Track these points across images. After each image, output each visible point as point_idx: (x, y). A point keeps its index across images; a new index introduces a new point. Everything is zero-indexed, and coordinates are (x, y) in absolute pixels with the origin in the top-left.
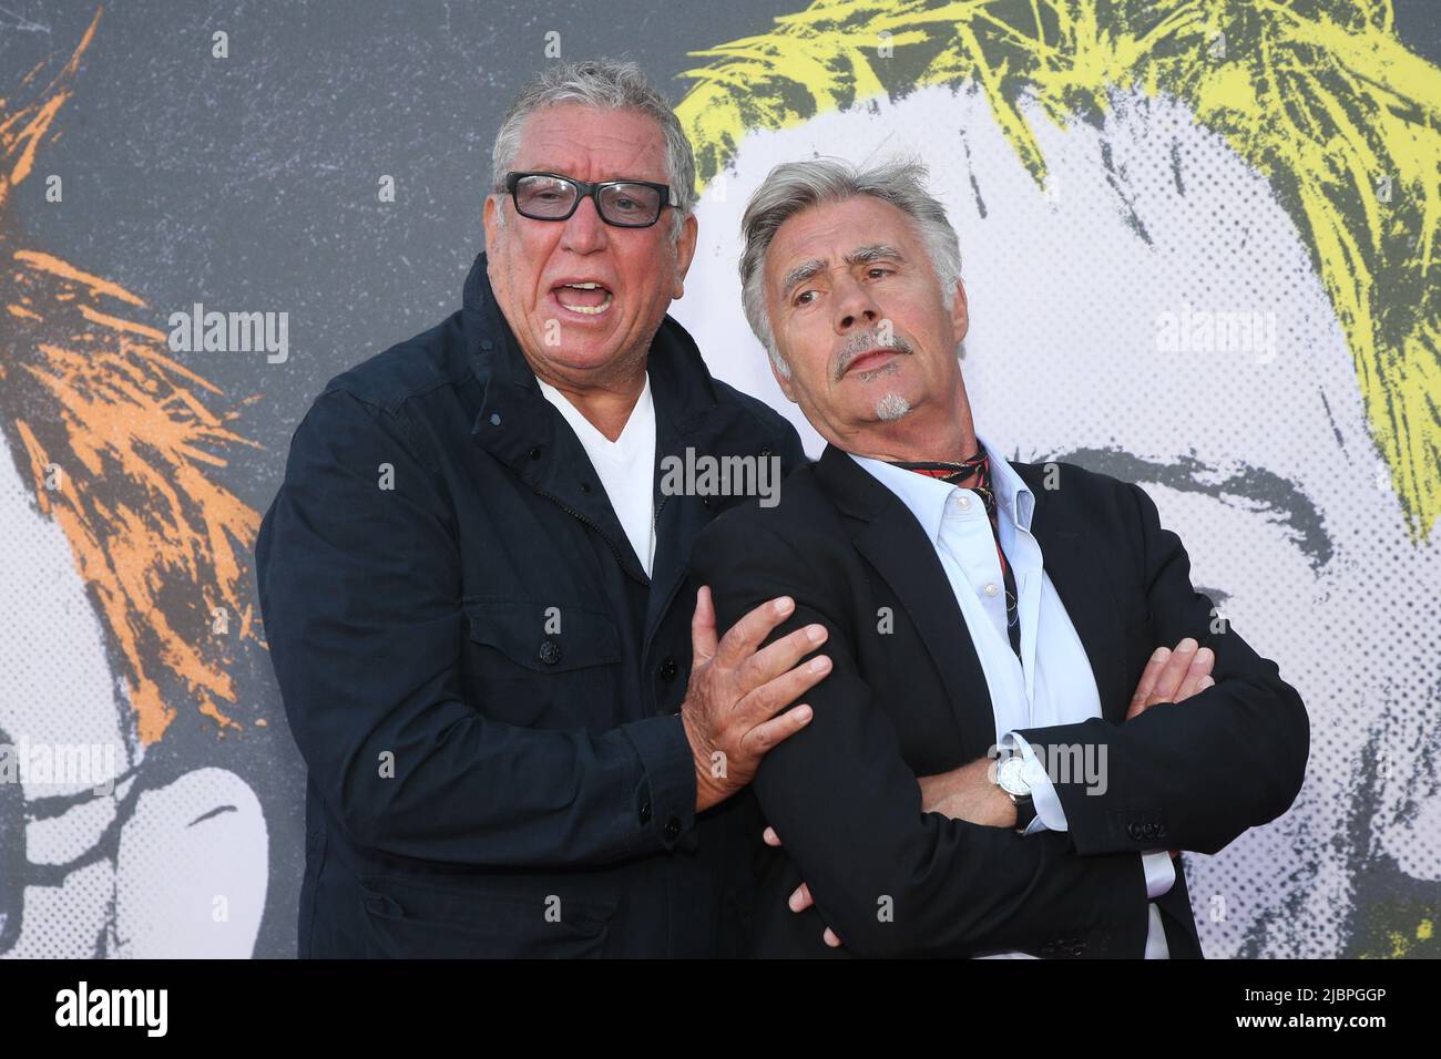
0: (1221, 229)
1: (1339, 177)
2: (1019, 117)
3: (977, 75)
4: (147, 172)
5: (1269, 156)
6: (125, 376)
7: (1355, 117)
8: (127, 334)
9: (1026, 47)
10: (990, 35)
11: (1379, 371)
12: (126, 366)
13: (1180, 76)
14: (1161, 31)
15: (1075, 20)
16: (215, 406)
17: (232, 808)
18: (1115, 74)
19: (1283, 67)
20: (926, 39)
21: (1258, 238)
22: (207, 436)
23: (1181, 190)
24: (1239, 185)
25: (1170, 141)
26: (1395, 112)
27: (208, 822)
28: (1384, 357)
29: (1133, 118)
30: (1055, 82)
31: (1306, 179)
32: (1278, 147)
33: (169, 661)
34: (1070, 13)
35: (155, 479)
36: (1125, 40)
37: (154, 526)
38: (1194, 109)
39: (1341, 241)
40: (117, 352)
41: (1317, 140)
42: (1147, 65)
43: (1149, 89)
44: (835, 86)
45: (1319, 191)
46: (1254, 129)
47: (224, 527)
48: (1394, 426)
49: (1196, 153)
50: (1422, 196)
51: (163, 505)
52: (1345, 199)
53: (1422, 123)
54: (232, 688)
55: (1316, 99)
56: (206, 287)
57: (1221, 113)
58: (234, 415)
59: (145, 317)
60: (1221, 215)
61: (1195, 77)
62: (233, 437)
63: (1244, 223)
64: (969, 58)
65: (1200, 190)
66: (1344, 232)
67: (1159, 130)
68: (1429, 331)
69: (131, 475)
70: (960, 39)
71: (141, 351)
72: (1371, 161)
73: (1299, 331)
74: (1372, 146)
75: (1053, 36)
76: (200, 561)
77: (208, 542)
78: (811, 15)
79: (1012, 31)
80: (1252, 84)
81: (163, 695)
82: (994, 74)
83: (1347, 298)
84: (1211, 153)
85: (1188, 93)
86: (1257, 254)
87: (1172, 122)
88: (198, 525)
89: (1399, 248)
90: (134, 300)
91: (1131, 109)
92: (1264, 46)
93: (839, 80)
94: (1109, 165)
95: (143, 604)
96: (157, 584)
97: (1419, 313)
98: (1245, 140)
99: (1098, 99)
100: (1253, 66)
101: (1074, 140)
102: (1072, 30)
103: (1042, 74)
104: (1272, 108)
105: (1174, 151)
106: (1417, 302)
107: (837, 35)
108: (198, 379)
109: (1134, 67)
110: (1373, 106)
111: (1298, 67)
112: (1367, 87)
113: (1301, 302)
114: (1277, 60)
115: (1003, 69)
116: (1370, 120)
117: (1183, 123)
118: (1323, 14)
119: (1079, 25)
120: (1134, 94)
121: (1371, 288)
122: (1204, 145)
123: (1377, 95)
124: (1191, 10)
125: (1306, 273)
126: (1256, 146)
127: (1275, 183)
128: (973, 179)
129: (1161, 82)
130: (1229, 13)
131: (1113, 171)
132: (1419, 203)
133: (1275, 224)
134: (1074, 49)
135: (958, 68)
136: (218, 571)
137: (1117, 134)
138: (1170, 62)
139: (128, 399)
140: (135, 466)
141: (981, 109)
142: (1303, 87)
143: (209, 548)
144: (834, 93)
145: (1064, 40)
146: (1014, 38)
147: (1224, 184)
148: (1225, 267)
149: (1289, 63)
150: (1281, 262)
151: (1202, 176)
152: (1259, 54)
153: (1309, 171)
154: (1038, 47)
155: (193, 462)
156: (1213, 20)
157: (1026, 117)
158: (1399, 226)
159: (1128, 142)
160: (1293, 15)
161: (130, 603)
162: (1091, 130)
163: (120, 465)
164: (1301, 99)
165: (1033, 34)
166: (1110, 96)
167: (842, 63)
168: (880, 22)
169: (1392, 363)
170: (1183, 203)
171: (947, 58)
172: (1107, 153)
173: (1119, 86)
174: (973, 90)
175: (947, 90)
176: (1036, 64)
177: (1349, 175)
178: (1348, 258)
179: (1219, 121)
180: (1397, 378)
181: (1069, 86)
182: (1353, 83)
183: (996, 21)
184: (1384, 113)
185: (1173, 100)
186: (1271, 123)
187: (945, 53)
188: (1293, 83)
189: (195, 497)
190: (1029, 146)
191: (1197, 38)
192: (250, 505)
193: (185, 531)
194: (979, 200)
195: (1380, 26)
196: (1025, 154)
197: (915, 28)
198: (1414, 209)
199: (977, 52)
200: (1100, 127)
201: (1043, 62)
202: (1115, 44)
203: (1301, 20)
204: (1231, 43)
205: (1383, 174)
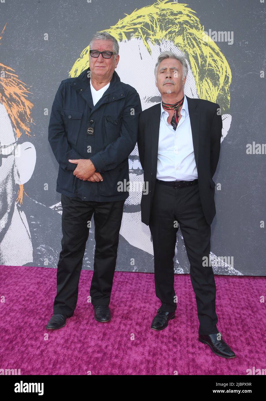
1: (195, 54)
2: (147, 44)
3: (141, 37)
4: (14, 50)
5: (185, 51)
6: (12, 82)
7: (198, 45)
8: (12, 76)
9: (149, 32)
10: (143, 30)
11: (199, 85)
12: (13, 81)
13: (172, 37)
14: (169, 30)
15: (156, 28)
16: (26, 87)
17: (31, 148)
18: (162, 37)
19: (187, 36)
20: (134, 31)
22: (25, 92)
25: (170, 48)
26: (204, 44)
27: (27, 149)
28: (200, 83)
29: (165, 44)
30: (153, 38)
31: (190, 54)
32: (186, 49)
33: (21, 126)
34: (156, 27)
35: (17, 98)
36: (164, 31)
37: (17, 105)
38: (174, 43)
39: (195, 64)
40: (11, 79)
41: (192, 48)
42: (167, 36)
43: (167, 40)
44: (119, 38)
45: (192, 56)
46: (183, 47)
47: (28, 106)
48: (201, 93)
49: (174, 50)
50: (207, 58)
51: (19, 103)
52: (196, 58)
53: (207, 46)
54: (30, 130)
55: (192, 42)
56: (24, 68)
57: (178, 44)
58: (29, 89)
59: (15, 73)
61: (174, 38)
62: (29, 92)
64: (140, 34)
67: (168, 46)
68: (207, 79)
69: (14, 98)
70: (139, 31)
71: (14, 78)
72: (200, 52)
73: (188, 79)
74: (200, 49)
75: (153, 31)
76: (24, 111)
77: (26, 108)
78: (116, 26)
79: (147, 30)
80: (183, 39)
81: (20, 131)
83: (195, 74)
84: (176, 50)
85: (173, 40)
87: (170, 45)
88: (24, 106)
89: (203, 66)
90: (13, 70)
91: (164, 43)
92: (185, 33)
93: (120, 37)
95: (17, 117)
96: (18, 114)
97: (205, 76)
98: (181, 48)
99: (159, 41)
100: (183, 36)
101: (156, 47)
103: (151, 37)
104: (185, 43)
106: (205, 74)
107: (120, 29)
108: (23, 83)
109: (165, 36)
110: (200, 43)
111: (189, 36)
114: (187, 35)
115: (145, 36)
116: (200, 45)
117: (172, 45)
118: (194, 28)
119: (157, 29)
120: (165, 40)
121: (199, 72)
123: (201, 41)
124: (174, 27)
126: (183, 49)
127: (186, 55)
128: (140, 53)
129: (169, 38)
130: (180, 27)
131: (161, 52)
134: (156, 33)
135: (138, 35)
136: (27, 112)
137: (162, 47)
138: (170, 35)
139: (13, 86)
140: (14, 96)
141: (142, 42)
142: (190, 40)
143: (26, 109)
145: (155, 31)
146: (147, 31)
149: (188, 36)
152: (184, 34)
153: (190, 53)
154: (151, 32)
155: (23, 96)
156: (177, 28)
158: (203, 62)
159: (164, 48)
160: (189, 28)
161: (14, 117)
162: (158, 46)
163: (12, 96)
164: (190, 42)
165: (150, 30)
166: (161, 40)
167: (120, 34)
168: (127, 28)
169: (201, 84)
171: (137, 34)
172: (160, 50)
173: (163, 39)
174: (140, 39)
175: (136, 39)
176: (150, 35)
177: (196, 54)
178: (196, 67)
179: (177, 45)
180: (202, 86)
181: (155, 39)
182: (198, 39)
183: (144, 28)
184: (202, 44)
185: (171, 41)
186: (185, 45)
189: (23, 101)
190: (149, 48)
191: (175, 31)
192: (32, 103)
193: (22, 106)
194: (141, 57)
195: (202, 30)
196: (148, 49)
197: (132, 29)
198: (206, 60)
199: (141, 33)
200: (160, 45)
201: (151, 35)
202: (162, 32)
203: (190, 29)
204: (180, 32)
205: (201, 54)
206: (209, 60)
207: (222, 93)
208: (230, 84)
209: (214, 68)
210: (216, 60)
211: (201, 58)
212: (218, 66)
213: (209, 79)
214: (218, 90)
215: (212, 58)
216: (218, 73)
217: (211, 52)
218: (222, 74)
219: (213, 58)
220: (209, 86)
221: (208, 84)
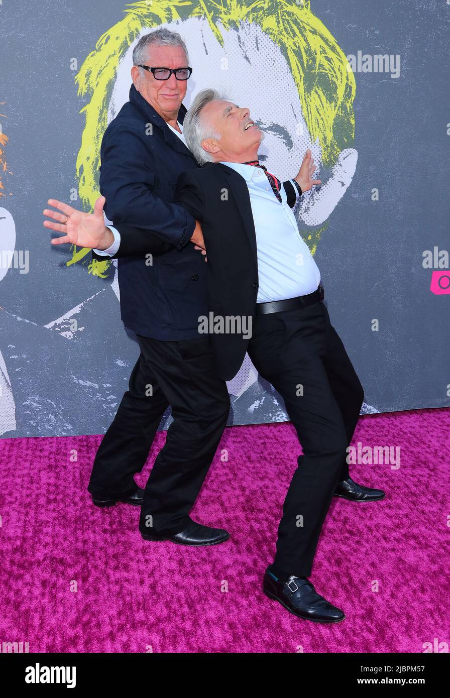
0: (268, 60)
1: (297, 48)
2: (217, 27)
3: (205, 15)
5: (280, 41)
7: (301, 32)
9: (218, 8)
10: (209, 4)
11: (305, 99)
13: (258, 18)
14: (253, 5)
17: (4, 218)
18: (242, 16)
19: (284, 17)
20: (192, 4)
21: (277, 63)
23: (258, 49)
24: (273, 48)
25: (255, 36)
26: (310, 31)
28: (306, 95)
29: (246, 29)
30: (226, 18)
31: (289, 48)
32: (282, 39)
36: (244, 7)
38: (261, 28)
39: (297, 64)
41: (292, 38)
42: (249, 15)
43: (250, 21)
44: (167, 16)
45: (292, 51)
46: (276, 34)
48: (308, 113)
49: (262, 39)
50: (316, 54)
52: (298, 54)
53: (316, 34)
54: (2, 185)
55: (292, 27)
57: (268, 29)
60: (268, 56)
61: (262, 19)
63: (274, 59)
64: (203, 10)
65: (263, 50)
66: (298, 62)
67: (253, 32)
68: (317, 89)
70: (201, 5)
72: (304, 44)
73: (287, 88)
74: (305, 40)
75: (225, 5)
79: (215, 3)
80: (276, 21)
82: (210, 15)
83: (298, 80)
84: (266, 40)
85: (260, 23)
86: (277, 67)
87: (256, 31)
89: (311, 67)
91: (245, 27)
92: (279, 11)
93: (168, 14)
94: (240, 42)
97: (315, 84)
98: (274, 37)
99: (237, 23)
100: (276, 17)
101: (231, 34)
102: (230, 4)
103: (222, 16)
104: (281, 28)
105: (256, 39)
106: (314, 82)
107: (167, 2)
109: (246, 15)
110: (305, 29)
111: (287, 18)
112: (304, 24)
113: (287, 81)
114: (282, 15)
115: (212, 14)
116: (304, 33)
117: (259, 31)
118: (293, 4)
119: (232, 2)
120: (246, 22)
121: (304, 78)
122: (264, 37)
123: (306, 26)
125: (288, 73)
126: (277, 38)
127: (281, 49)
128: (204, 44)
129: (253, 20)
132: (315, 56)
133: (281, 60)
134: (231, 9)
135: (200, 13)
137: (242, 33)
138: (255, 14)
141: (206, 24)
142: (289, 23)
144: (166, 18)
145: (228, 6)
146: (215, 5)
147: (269, 48)
148: (269, 71)
149: (285, 17)
150: (282, 70)
151: (263, 46)
152: (278, 13)
153: (290, 46)
154: (221, 8)
156: (267, 3)
157: (218, 27)
158: (311, 61)
159: (245, 35)
160: (286, 4)
162: (235, 32)
164: (288, 26)
165: (220, 4)
166: (240, 23)
167: (168, 10)
169: (308, 97)
170: (259, 53)
171: (197, 10)
172: (239, 38)
173: (242, 20)
174: (204, 19)
175: (197, 18)
176: (221, 13)
177: (299, 47)
178: (299, 70)
179: (268, 31)
180: (309, 102)
181: (229, 19)
182: (300, 23)
184: (308, 31)
185: (256, 25)
186: (281, 32)
187: (196, 8)
188: (286, 22)
190: (219, 35)
191: (262, 8)
192: (4, 134)
194: (206, 50)
195: (307, 8)
196: (218, 38)
197: (189, 0)
199: (205, 8)
200: (238, 31)
201: (223, 12)
202: (241, 8)
203: (288, 5)
204: (271, 10)
205: (307, 47)
206: (320, 58)
207: (342, 113)
208: (353, 98)
209: (328, 71)
210: (331, 58)
211: (306, 54)
212: (335, 69)
213: (321, 89)
214: (335, 109)
215: (324, 55)
216: (335, 79)
217: (323, 44)
218: (341, 82)
219: (326, 55)
220: (321, 102)
221: (320, 99)
